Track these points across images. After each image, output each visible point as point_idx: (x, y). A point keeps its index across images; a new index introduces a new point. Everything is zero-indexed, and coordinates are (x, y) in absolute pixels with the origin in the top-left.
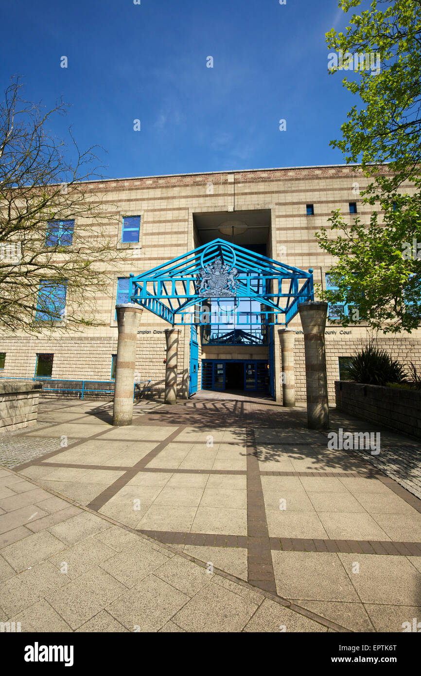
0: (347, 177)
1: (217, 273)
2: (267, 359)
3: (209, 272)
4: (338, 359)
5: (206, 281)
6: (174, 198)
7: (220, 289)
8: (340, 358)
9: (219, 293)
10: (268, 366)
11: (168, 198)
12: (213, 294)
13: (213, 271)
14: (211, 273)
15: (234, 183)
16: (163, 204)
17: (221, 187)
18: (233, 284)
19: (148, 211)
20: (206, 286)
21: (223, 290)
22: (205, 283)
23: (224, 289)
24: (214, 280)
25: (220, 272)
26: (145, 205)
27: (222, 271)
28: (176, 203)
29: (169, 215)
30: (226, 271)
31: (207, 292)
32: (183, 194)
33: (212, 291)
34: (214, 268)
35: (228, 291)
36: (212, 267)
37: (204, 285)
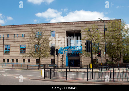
0: (96, 23)
6: (62, 27)
11: (61, 27)
15: (74, 24)
16: (60, 29)
17: (71, 25)
19: (56, 30)
26: (56, 29)
28: (62, 29)
29: (61, 31)
32: (64, 27)
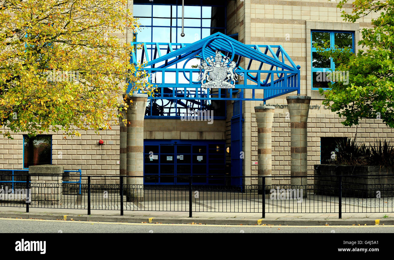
1: (218, 66)
2: (224, 138)
3: (210, 64)
4: (319, 140)
5: (208, 73)
7: (221, 80)
8: (322, 138)
9: (220, 84)
10: (228, 149)
12: (214, 85)
13: (214, 63)
14: (212, 65)
18: (232, 77)
20: (208, 77)
21: (223, 82)
22: (207, 75)
23: (224, 80)
24: (214, 72)
25: (221, 65)
27: (222, 63)
30: (226, 65)
31: (208, 83)
33: (213, 82)
34: (215, 61)
35: (228, 83)
36: (213, 60)
37: (207, 76)
